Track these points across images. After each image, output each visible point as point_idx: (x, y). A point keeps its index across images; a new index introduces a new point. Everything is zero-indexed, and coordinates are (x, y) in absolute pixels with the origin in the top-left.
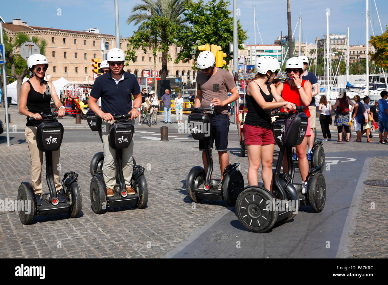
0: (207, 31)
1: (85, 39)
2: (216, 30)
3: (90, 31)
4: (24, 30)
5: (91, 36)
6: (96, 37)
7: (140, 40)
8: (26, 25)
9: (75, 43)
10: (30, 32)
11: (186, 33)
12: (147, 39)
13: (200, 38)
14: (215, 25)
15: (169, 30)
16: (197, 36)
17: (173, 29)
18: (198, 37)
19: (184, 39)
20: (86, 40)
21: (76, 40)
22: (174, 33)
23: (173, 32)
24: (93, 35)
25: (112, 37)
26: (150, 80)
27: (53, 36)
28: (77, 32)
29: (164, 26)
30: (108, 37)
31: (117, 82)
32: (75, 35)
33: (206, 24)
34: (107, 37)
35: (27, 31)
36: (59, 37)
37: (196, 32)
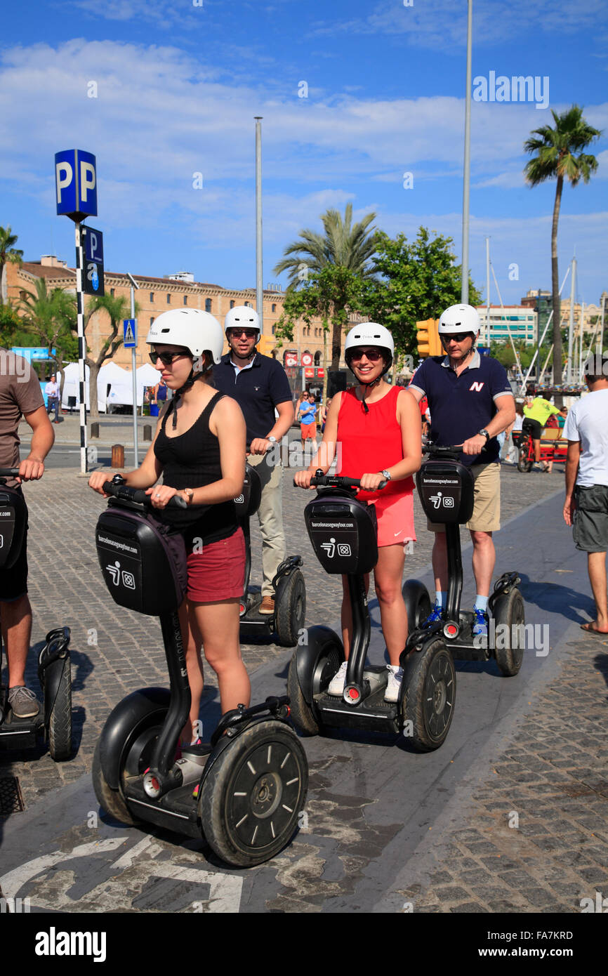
0: (415, 291)
1: (169, 293)
2: (430, 289)
3: (178, 278)
4: (62, 276)
5: (181, 286)
6: (189, 289)
7: (301, 304)
8: (65, 267)
9: (152, 300)
10: (68, 281)
11: (377, 291)
12: (313, 303)
13: (401, 302)
14: (428, 280)
15: (350, 287)
16: (396, 298)
17: (357, 287)
18: (398, 299)
19: (373, 303)
20: (172, 294)
21: (153, 294)
22: (359, 292)
23: (356, 291)
24: (182, 284)
25: (217, 289)
26: (309, 371)
27: (113, 287)
28: (156, 280)
29: (342, 282)
30: (211, 289)
31: (237, 371)
32: (152, 285)
33: (411, 278)
34: (209, 289)
35: (67, 278)
36: (124, 288)
37: (396, 291)
